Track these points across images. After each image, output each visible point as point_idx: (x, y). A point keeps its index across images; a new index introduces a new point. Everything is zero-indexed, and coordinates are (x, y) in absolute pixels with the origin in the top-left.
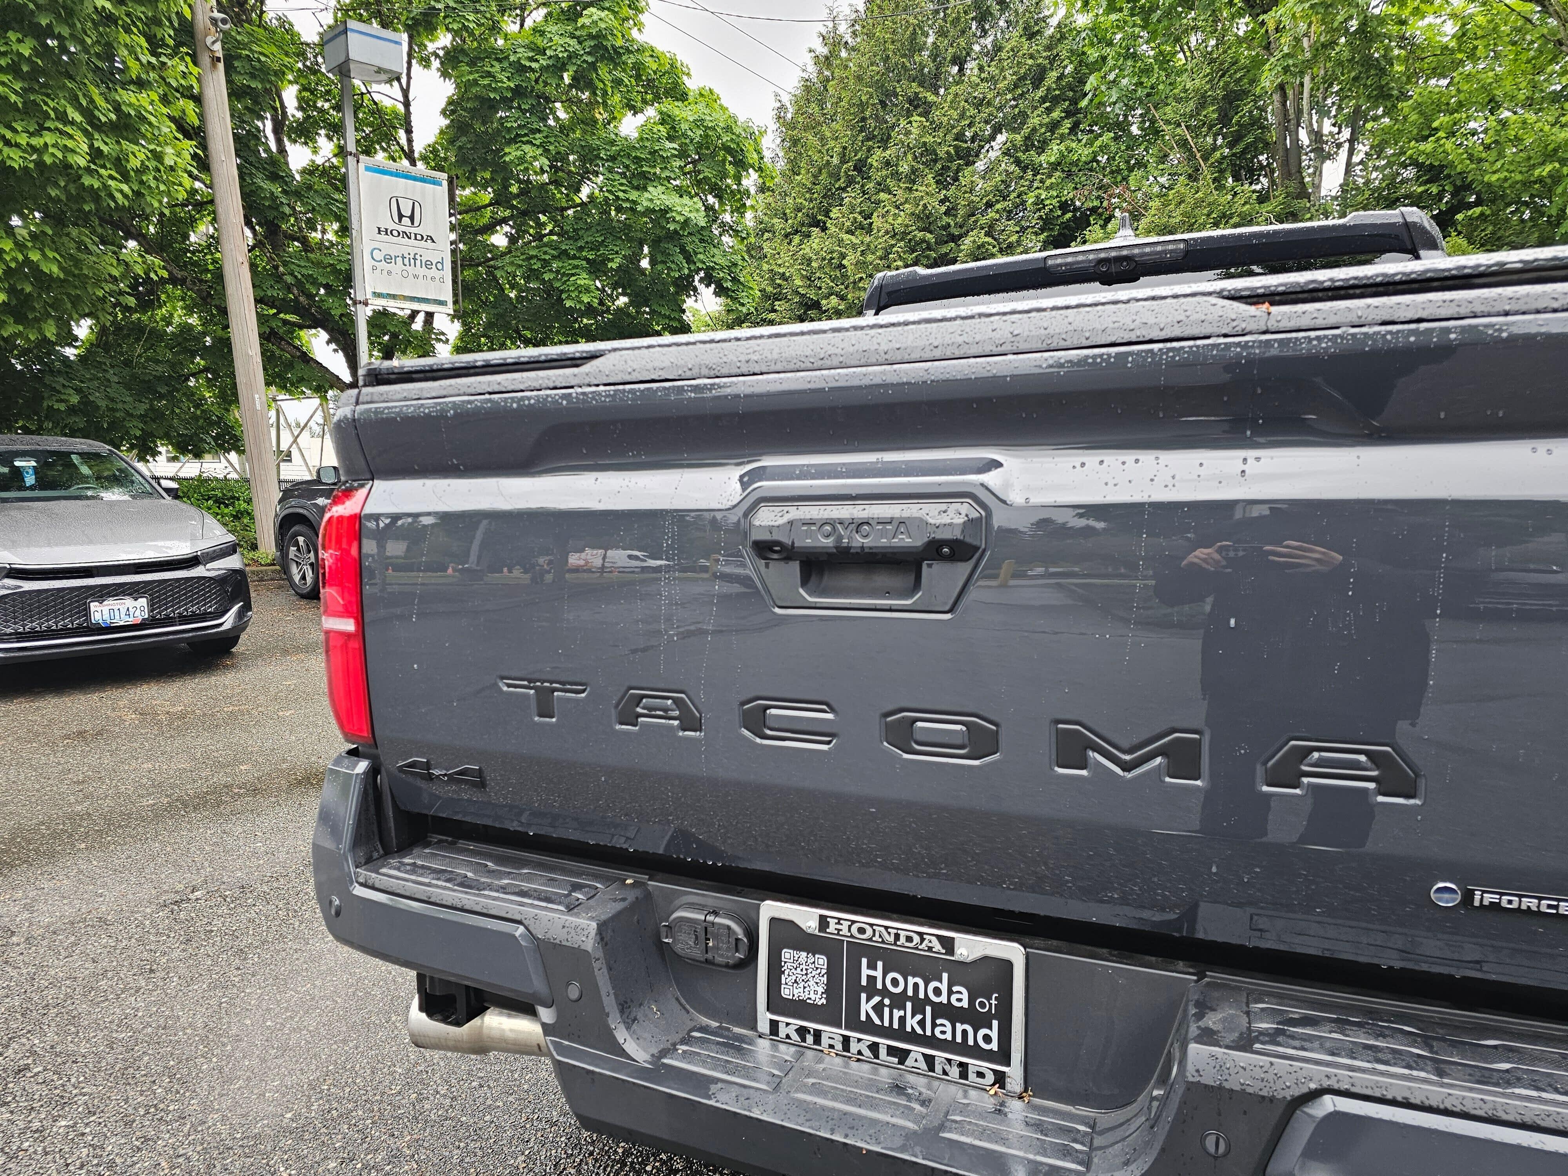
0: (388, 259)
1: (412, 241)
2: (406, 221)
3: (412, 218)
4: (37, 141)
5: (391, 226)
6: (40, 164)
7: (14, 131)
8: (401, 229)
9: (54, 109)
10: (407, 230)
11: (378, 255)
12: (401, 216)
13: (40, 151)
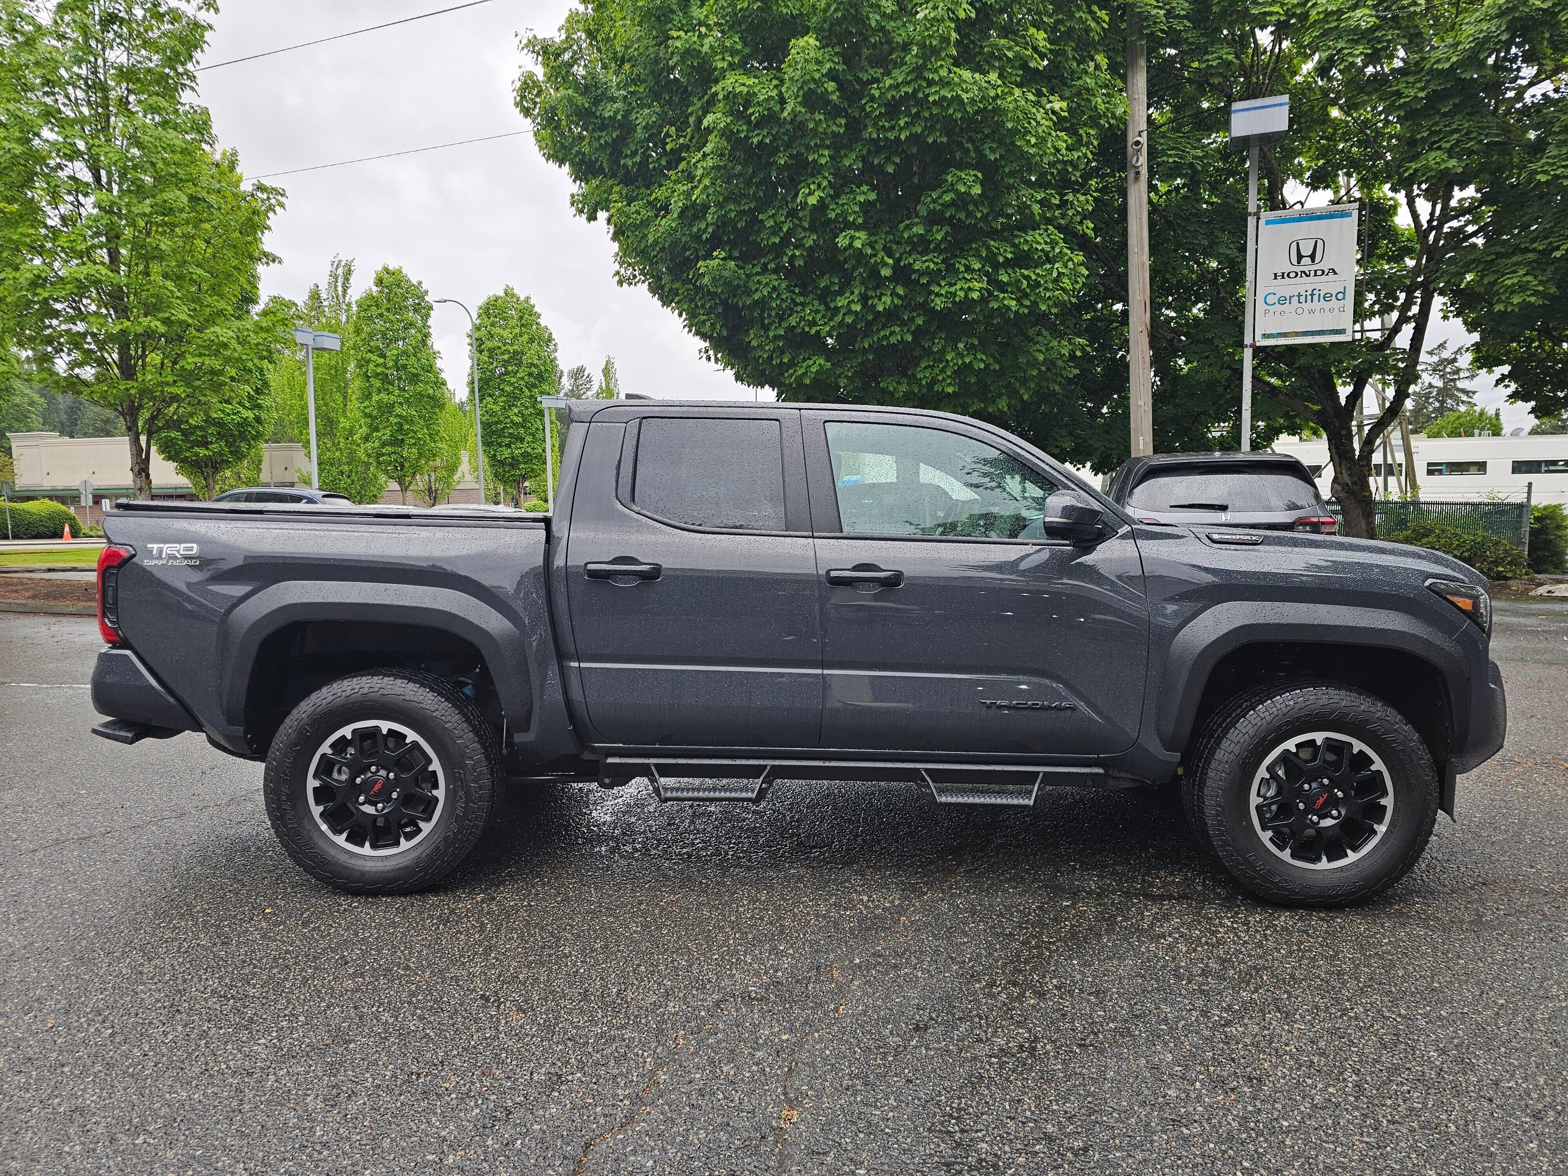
0: (1282, 301)
1: (1312, 278)
2: (1306, 261)
3: (1313, 257)
4: (952, 289)
5: (1287, 268)
6: (954, 302)
7: (940, 285)
8: (1298, 269)
9: (965, 265)
10: (1306, 269)
11: (1271, 299)
12: (1300, 257)
13: (954, 294)
